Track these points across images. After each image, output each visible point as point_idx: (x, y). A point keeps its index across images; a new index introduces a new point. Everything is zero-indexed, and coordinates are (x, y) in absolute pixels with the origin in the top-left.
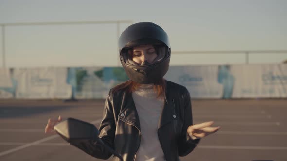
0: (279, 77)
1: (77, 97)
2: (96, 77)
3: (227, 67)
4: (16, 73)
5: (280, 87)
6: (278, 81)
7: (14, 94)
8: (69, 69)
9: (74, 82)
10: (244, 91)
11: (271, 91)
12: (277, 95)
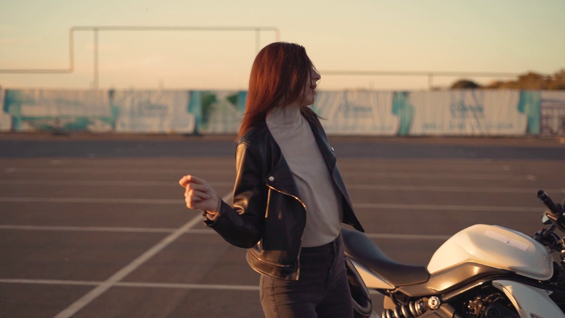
0: (472, 108)
1: (202, 130)
2: (229, 106)
3: (405, 94)
4: (117, 97)
5: (473, 121)
6: (470, 113)
7: (114, 125)
8: (191, 93)
9: (197, 110)
10: (426, 126)
11: (462, 126)
12: (468, 131)
